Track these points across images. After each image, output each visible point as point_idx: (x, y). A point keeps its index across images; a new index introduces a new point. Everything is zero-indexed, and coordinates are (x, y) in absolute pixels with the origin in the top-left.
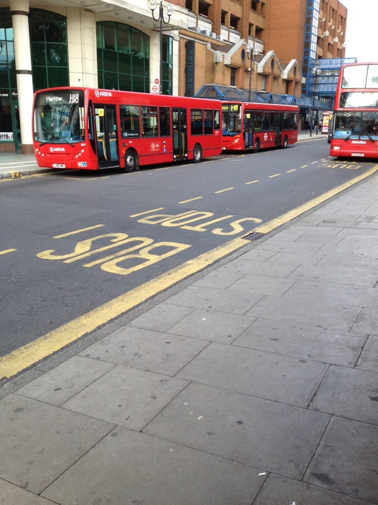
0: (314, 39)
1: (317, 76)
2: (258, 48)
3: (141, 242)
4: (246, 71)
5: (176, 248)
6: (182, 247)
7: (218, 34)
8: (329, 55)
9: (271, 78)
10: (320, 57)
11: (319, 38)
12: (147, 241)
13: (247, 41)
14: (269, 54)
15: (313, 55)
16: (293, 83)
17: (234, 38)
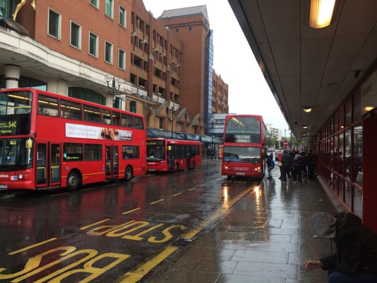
0: (210, 102)
1: (213, 124)
2: (177, 107)
3: (87, 254)
4: (170, 120)
5: (117, 259)
6: (123, 257)
7: (151, 97)
8: (219, 111)
9: (185, 124)
10: (214, 113)
11: (213, 102)
12: (93, 253)
13: (169, 102)
14: (184, 110)
15: (210, 112)
16: (199, 128)
17: (161, 100)
